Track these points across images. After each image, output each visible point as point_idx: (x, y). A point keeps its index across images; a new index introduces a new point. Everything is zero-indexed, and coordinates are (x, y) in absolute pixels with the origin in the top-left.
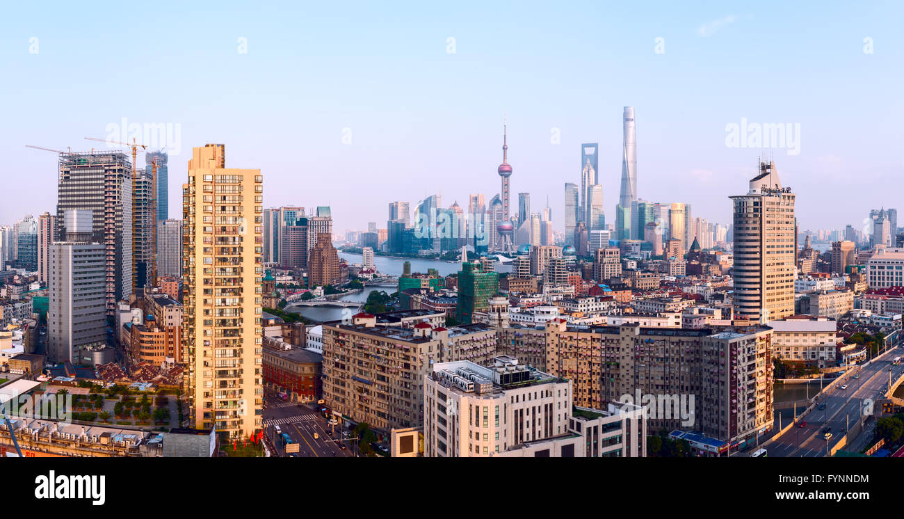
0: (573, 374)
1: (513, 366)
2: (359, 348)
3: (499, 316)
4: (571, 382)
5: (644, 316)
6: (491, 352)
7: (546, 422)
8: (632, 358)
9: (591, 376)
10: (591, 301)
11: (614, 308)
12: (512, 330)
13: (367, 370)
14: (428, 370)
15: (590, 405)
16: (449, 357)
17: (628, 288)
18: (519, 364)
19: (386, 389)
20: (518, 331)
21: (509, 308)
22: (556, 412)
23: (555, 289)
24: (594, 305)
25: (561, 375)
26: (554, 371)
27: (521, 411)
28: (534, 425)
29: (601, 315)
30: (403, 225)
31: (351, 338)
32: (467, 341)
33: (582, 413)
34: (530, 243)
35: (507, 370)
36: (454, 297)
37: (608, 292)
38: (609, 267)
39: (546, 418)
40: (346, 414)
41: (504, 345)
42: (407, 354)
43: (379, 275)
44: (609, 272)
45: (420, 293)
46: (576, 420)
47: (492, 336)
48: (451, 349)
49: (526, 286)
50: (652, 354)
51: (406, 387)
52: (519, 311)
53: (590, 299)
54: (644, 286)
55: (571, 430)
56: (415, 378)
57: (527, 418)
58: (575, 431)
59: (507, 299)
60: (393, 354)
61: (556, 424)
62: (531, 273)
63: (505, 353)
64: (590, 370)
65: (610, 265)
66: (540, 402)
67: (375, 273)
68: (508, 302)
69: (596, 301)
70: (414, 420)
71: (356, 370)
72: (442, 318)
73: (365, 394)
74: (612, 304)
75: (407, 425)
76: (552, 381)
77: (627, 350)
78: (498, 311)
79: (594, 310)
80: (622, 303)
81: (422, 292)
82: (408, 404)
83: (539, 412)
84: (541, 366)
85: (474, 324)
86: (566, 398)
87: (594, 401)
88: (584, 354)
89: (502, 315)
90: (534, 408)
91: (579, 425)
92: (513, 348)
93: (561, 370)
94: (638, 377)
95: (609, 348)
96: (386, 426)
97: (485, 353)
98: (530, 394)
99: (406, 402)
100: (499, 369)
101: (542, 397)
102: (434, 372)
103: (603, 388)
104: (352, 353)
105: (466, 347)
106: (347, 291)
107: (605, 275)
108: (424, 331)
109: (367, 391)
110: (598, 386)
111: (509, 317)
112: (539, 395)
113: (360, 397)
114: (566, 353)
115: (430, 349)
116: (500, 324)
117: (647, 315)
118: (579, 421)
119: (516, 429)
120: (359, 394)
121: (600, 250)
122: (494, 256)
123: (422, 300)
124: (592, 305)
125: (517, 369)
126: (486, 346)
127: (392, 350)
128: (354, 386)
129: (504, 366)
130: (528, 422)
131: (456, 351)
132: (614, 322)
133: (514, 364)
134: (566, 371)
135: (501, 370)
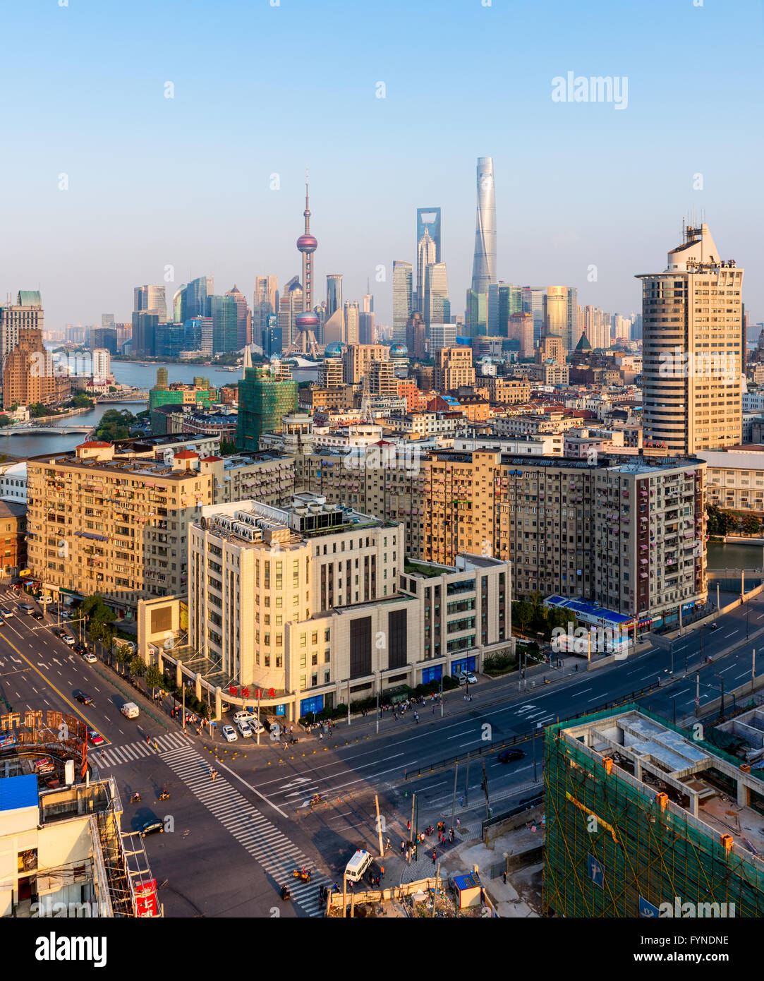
0: (405, 516)
1: (319, 505)
2: (86, 491)
3: (299, 440)
4: (402, 526)
5: (508, 439)
6: (287, 487)
7: (367, 580)
8: (490, 495)
9: (431, 519)
10: (430, 418)
11: (464, 427)
12: (317, 458)
13: (99, 520)
14: (194, 515)
15: (429, 558)
16: (225, 497)
17: (484, 402)
18: (328, 503)
19: (130, 546)
20: (325, 459)
21: (313, 429)
22: (380, 566)
23: (379, 402)
24: (435, 423)
25: (388, 517)
26: (378, 512)
27: (331, 566)
28: (349, 584)
29: (445, 437)
30: (156, 318)
31: (75, 477)
32: (252, 475)
33: (419, 569)
34: (343, 341)
35: (310, 511)
36: (233, 415)
37: (456, 407)
38: (457, 373)
39: (367, 574)
40: (66, 586)
41: (306, 478)
42: (162, 494)
43: (118, 387)
44: (457, 380)
45: (181, 411)
46: (409, 577)
47: (289, 466)
48: (228, 486)
49: (337, 399)
50: (519, 491)
51: (160, 540)
52: (327, 432)
53: (430, 416)
54: (507, 399)
55: (403, 591)
56: (174, 528)
57: (339, 575)
58: (408, 592)
59: (310, 416)
60: (141, 497)
61: (380, 582)
62: (344, 381)
63: (307, 488)
64: (429, 510)
65: (457, 370)
66: (358, 554)
67: (113, 385)
68: (311, 420)
69: (437, 418)
70: (173, 585)
71: (83, 522)
72: (216, 443)
73: (96, 556)
74: (461, 422)
75: (163, 593)
76: (375, 526)
77: (482, 485)
78: (297, 432)
79: (435, 430)
80: (475, 421)
81: (185, 409)
82: (164, 564)
83: (357, 567)
84: (359, 505)
85: (262, 451)
86: (395, 548)
87: (435, 552)
88: (420, 489)
89: (303, 437)
90: (349, 562)
91: (413, 584)
92: (319, 482)
93: (387, 511)
94: (498, 521)
95: (456, 481)
96: (130, 597)
97: (278, 489)
98: (343, 543)
99: (160, 561)
100: (298, 511)
101: (361, 547)
102: (203, 518)
103: (449, 535)
104: (75, 499)
105: (250, 482)
106: (68, 412)
107: (451, 383)
108: (188, 463)
109: (100, 551)
110: (441, 532)
111: (312, 441)
112: (356, 544)
113: (89, 560)
114: (395, 488)
115: (197, 487)
116: (300, 450)
117: (512, 438)
118: (413, 578)
119: (323, 590)
120: (88, 556)
121: (444, 350)
122: (290, 359)
123: (185, 420)
124: (433, 424)
125: (324, 510)
126: (279, 480)
127: (140, 491)
128: (79, 545)
129: (305, 506)
130: (340, 580)
131: (236, 488)
132: (464, 447)
133: (321, 504)
134: (395, 512)
135: (302, 511)
